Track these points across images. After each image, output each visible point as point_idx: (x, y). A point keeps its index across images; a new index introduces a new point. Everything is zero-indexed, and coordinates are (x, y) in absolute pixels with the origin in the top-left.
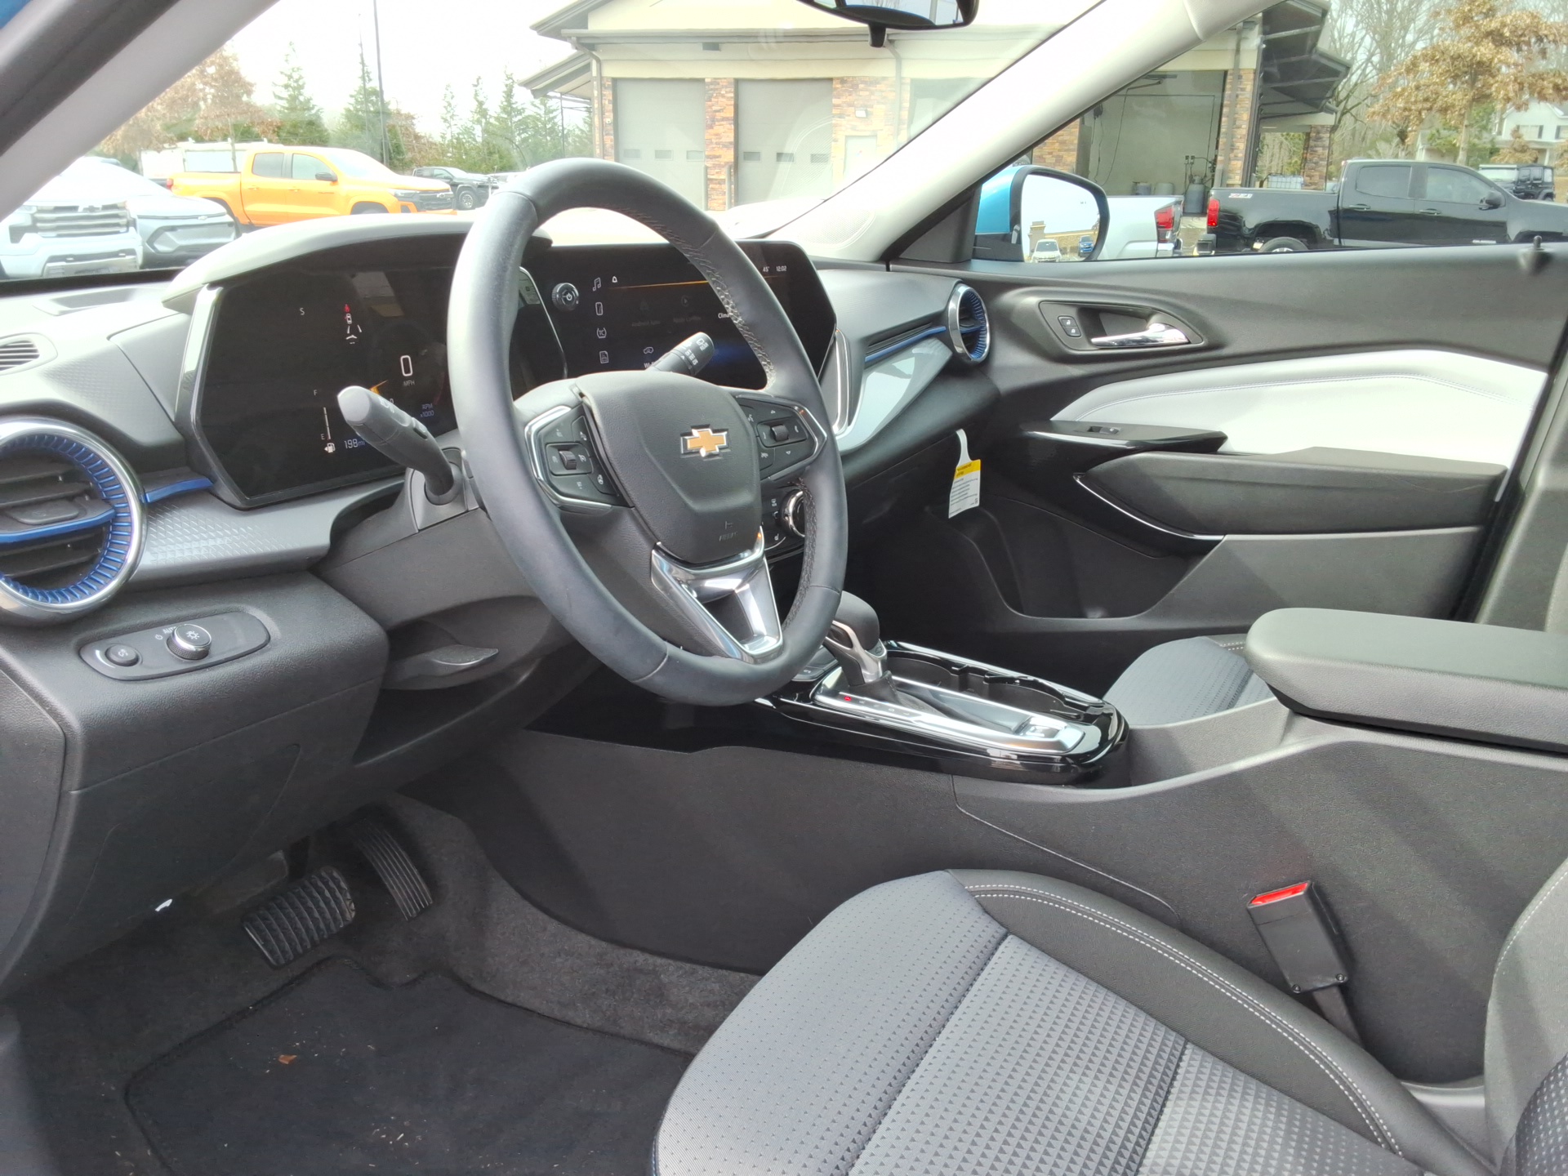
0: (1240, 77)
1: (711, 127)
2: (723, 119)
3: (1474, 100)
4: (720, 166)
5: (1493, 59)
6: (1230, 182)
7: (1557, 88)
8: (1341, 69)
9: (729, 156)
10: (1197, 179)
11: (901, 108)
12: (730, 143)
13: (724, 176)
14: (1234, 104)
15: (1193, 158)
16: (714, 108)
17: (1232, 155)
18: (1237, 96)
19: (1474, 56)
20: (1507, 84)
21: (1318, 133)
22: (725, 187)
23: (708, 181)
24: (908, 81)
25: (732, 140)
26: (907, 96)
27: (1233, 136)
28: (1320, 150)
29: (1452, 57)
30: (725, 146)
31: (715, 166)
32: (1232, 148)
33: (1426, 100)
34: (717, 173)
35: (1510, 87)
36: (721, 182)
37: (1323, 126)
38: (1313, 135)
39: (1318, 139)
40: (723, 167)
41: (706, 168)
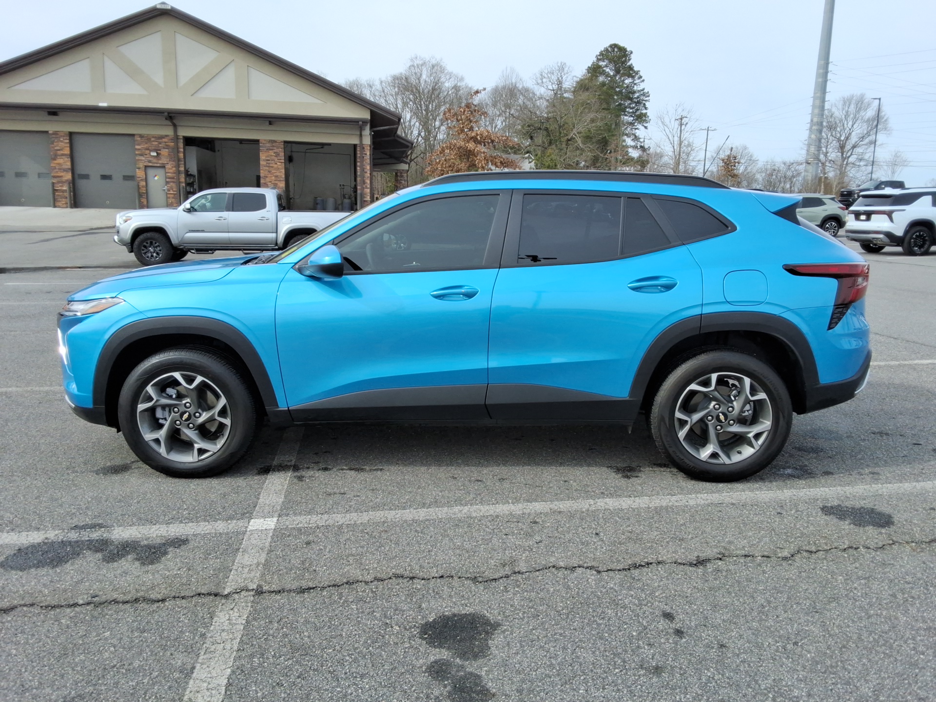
0: (363, 148)
1: (55, 159)
2: (63, 155)
3: (469, 167)
4: (62, 182)
5: (474, 150)
6: (365, 199)
7: (501, 162)
8: (410, 145)
9: (68, 176)
10: (347, 196)
11: (178, 152)
12: (69, 169)
13: (65, 188)
14: (362, 162)
15: (343, 185)
16: (56, 148)
17: (364, 186)
18: (363, 157)
19: (467, 147)
20: (482, 161)
21: (401, 173)
22: (67, 194)
23: (54, 191)
24: (181, 137)
25: (70, 167)
26: (181, 145)
27: (364, 177)
28: (403, 182)
29: (458, 148)
30: (65, 170)
31: (59, 182)
32: (364, 183)
33: (450, 166)
34: (60, 186)
35: (483, 162)
36: (64, 191)
37: (403, 170)
38: (399, 174)
39: (402, 176)
40: (64, 182)
41: (53, 184)
